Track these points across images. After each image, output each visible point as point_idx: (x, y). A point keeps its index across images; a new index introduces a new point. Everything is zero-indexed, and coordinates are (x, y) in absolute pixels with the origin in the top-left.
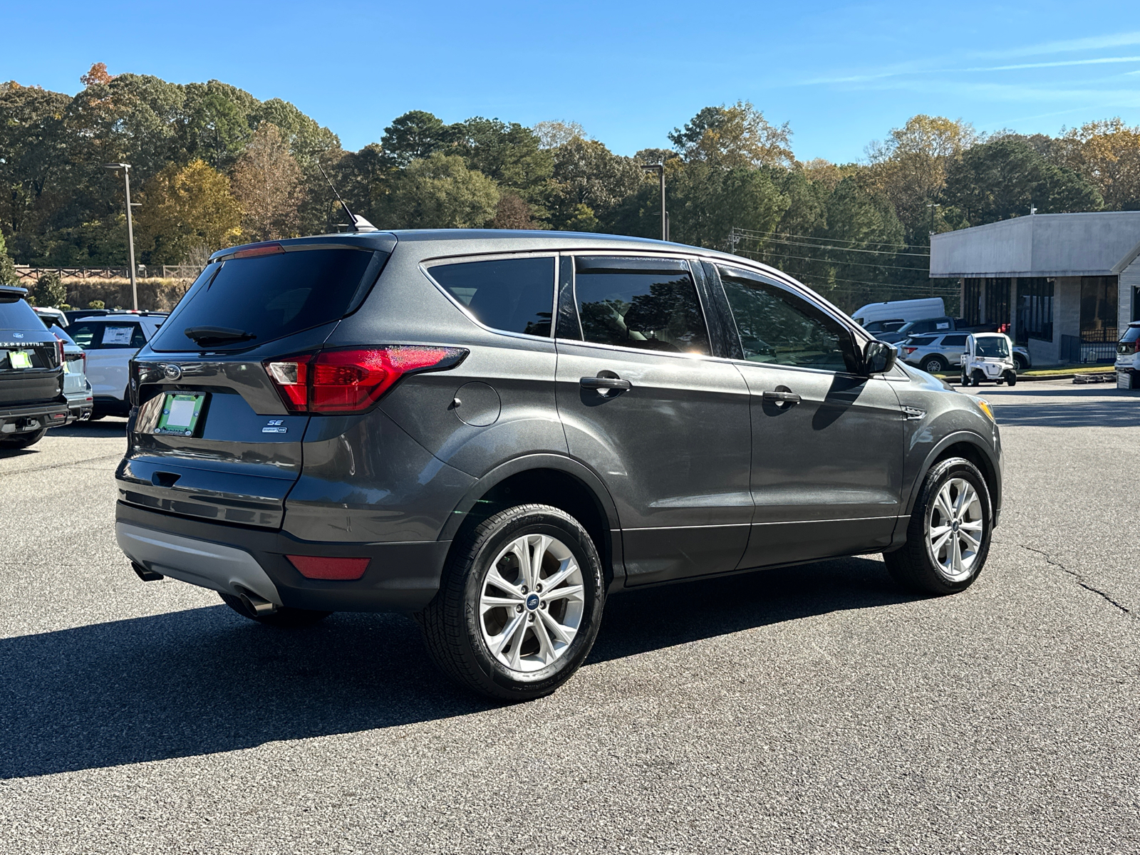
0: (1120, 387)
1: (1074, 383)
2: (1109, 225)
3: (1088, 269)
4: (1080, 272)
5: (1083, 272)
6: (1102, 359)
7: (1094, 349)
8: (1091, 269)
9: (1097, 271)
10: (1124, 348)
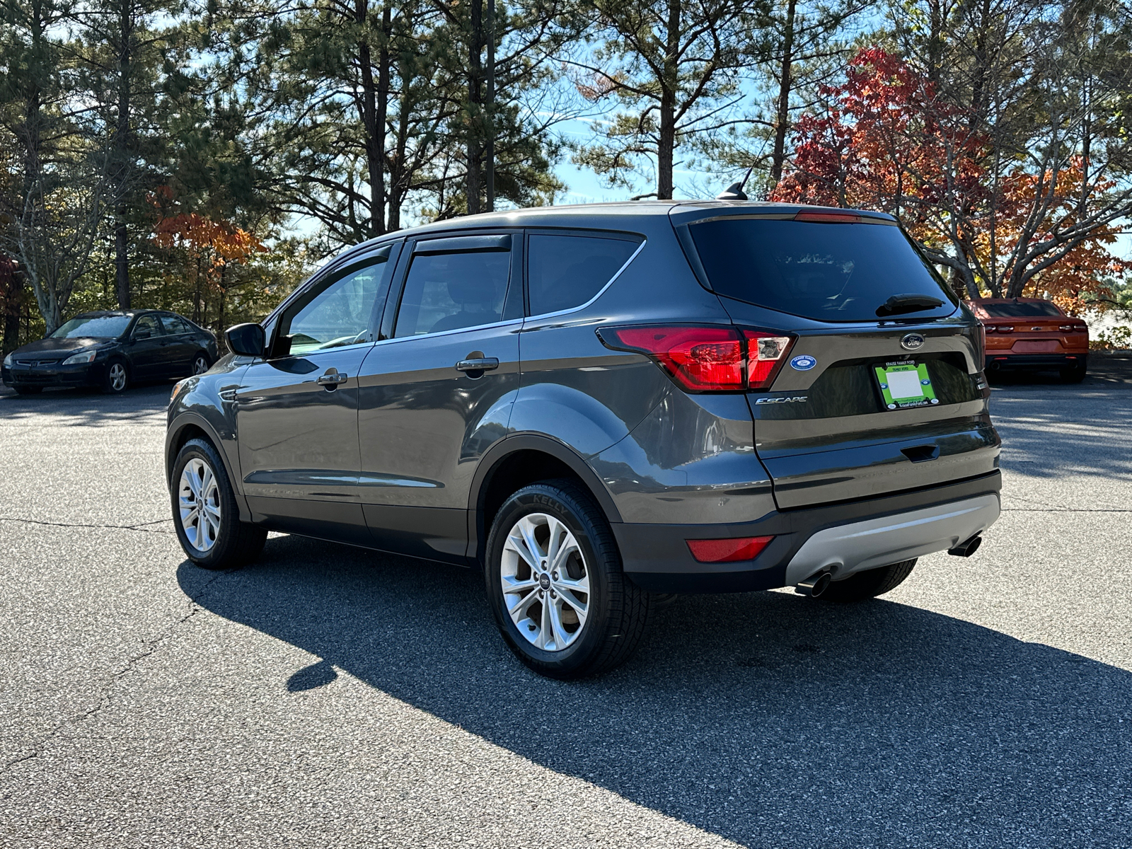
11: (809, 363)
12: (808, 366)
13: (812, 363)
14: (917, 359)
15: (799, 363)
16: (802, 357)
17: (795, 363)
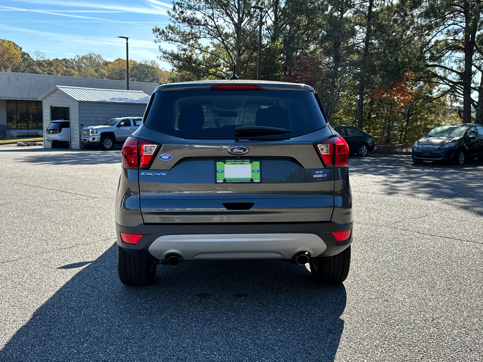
0: (45, 147)
1: (18, 146)
2: (18, 78)
3: (10, 96)
4: (7, 97)
5: (8, 98)
6: (19, 136)
7: (16, 131)
8: (11, 97)
9: (14, 98)
10: (51, 132)
11: (168, 157)
12: (168, 159)
13: (170, 157)
14: (252, 159)
15: (163, 157)
16: (164, 155)
17: (161, 157)
